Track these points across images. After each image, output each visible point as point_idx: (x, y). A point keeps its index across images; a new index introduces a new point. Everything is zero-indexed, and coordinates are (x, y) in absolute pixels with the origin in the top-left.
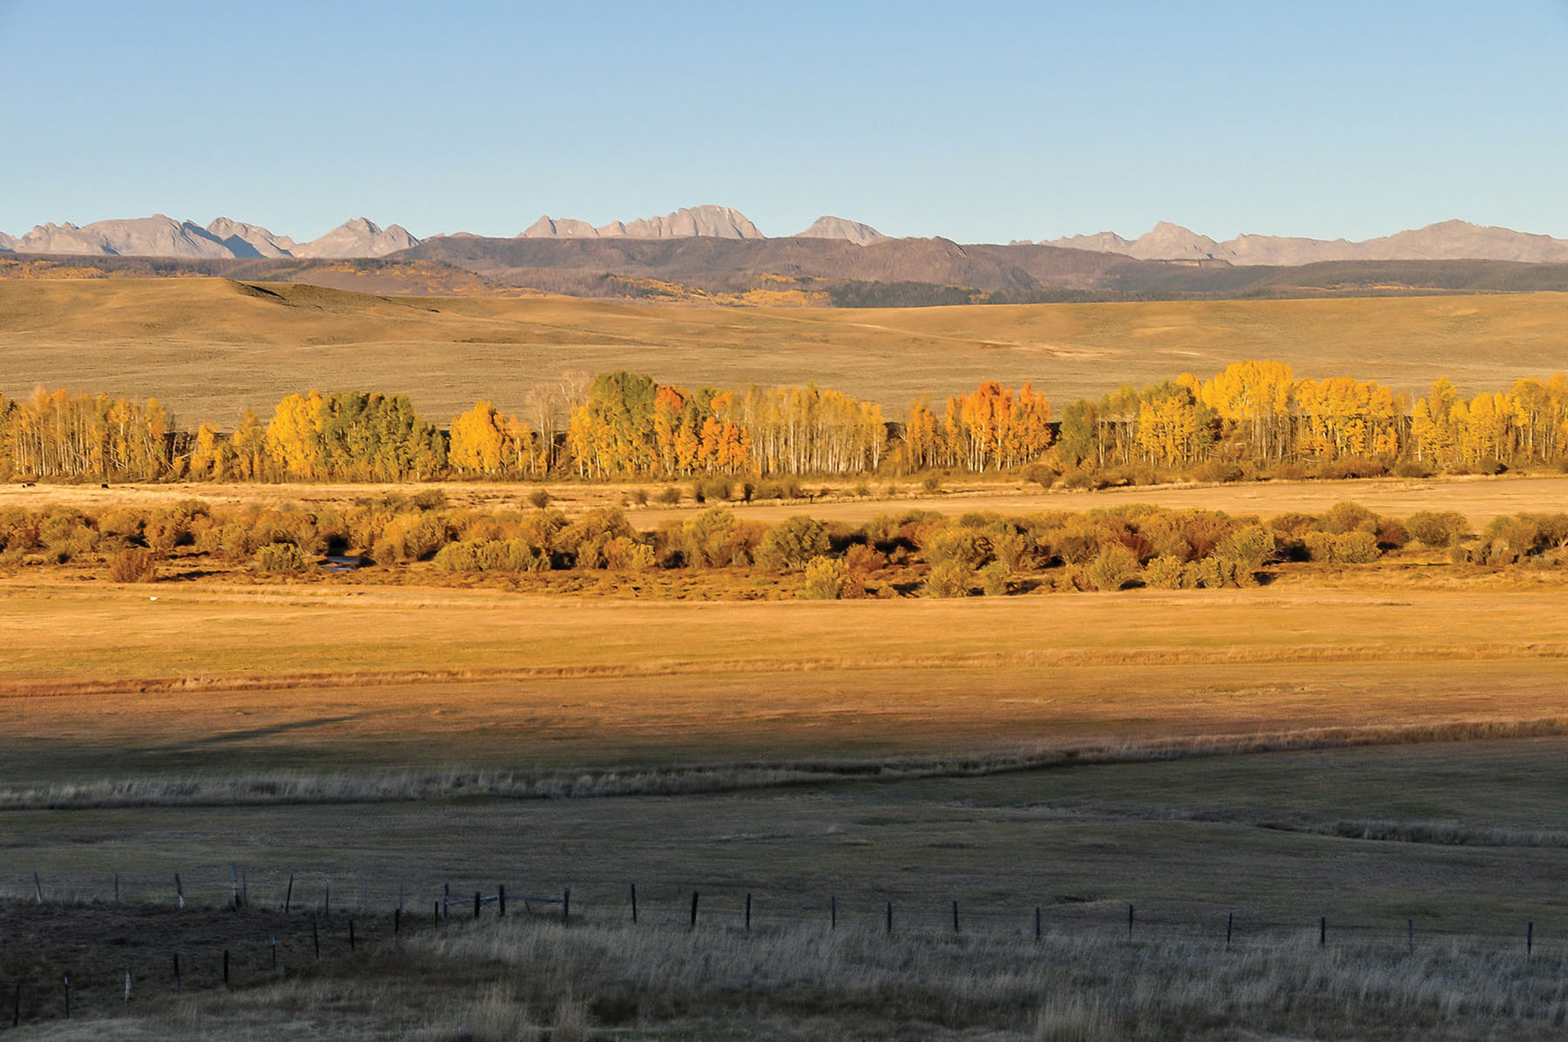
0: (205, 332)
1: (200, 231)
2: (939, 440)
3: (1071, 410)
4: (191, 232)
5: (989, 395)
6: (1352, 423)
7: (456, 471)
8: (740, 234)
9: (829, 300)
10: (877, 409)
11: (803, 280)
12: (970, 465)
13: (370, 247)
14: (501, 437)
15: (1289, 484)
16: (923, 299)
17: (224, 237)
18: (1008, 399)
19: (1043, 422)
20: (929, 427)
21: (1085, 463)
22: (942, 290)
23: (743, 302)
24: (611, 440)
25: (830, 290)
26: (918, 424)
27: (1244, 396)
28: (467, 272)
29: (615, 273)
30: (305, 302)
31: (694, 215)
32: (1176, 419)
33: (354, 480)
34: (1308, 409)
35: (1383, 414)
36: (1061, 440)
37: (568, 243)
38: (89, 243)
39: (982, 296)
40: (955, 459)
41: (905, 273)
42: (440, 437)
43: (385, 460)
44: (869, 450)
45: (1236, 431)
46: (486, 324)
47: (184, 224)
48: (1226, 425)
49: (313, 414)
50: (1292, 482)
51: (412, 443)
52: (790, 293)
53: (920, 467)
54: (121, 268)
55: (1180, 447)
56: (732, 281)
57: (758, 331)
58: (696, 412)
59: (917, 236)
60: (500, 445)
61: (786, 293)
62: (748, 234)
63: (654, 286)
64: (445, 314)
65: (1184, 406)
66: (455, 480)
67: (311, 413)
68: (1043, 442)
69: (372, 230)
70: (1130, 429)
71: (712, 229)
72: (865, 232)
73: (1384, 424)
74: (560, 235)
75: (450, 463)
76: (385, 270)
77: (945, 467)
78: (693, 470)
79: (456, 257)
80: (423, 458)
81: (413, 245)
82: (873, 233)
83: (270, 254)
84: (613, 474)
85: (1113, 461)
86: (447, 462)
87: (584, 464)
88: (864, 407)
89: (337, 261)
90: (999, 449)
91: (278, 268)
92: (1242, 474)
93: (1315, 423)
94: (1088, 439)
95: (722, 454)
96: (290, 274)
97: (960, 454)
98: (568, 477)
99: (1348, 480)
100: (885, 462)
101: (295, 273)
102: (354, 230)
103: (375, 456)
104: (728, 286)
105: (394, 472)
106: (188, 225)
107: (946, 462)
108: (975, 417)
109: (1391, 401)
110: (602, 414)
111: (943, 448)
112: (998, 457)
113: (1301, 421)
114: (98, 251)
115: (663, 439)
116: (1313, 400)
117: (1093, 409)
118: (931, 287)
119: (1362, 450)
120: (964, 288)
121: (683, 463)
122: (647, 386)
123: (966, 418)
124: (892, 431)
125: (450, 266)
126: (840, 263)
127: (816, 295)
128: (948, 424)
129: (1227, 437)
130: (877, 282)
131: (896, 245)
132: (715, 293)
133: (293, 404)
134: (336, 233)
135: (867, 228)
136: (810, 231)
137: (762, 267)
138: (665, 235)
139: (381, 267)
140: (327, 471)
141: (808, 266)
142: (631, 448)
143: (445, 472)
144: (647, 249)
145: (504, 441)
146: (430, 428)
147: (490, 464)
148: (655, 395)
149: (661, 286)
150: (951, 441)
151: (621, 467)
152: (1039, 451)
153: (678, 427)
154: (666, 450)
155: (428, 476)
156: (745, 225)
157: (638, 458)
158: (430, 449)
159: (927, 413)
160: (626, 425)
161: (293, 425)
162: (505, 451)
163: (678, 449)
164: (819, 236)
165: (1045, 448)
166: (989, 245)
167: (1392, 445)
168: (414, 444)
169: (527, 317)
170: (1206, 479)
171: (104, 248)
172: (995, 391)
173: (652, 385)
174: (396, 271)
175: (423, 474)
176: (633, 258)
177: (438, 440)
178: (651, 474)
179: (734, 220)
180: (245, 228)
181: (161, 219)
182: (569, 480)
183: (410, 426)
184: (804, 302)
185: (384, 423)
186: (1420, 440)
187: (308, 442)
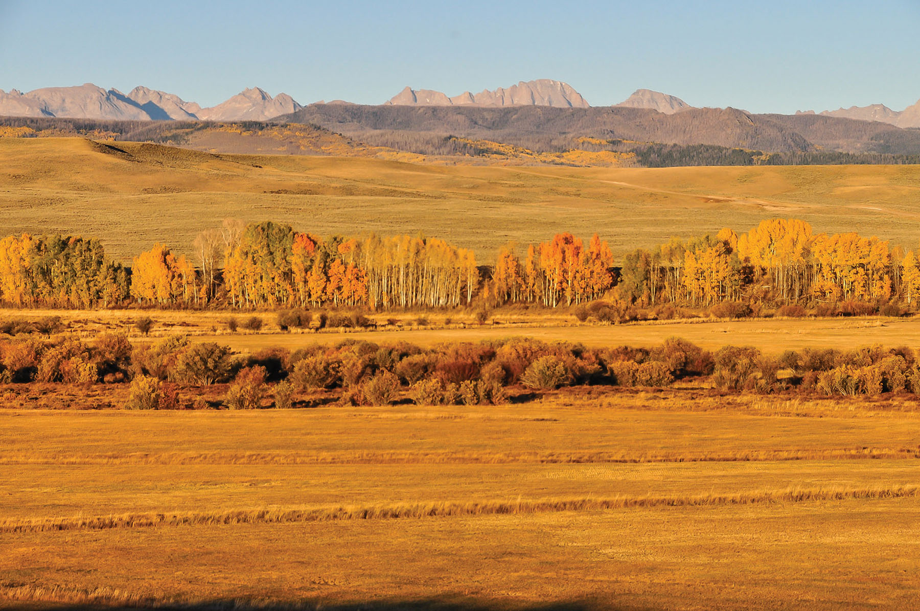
0: (61, 182)
1: (121, 97)
2: (520, 280)
3: (629, 258)
4: (115, 99)
5: (562, 244)
6: (854, 271)
7: (136, 301)
8: (569, 103)
9: (635, 160)
10: (471, 255)
11: (613, 143)
12: (545, 303)
13: (262, 112)
14: (170, 274)
15: (787, 320)
16: (713, 159)
17: (142, 102)
18: (578, 248)
19: (606, 266)
20: (512, 271)
21: (639, 301)
22: (730, 151)
23: (562, 160)
24: (258, 278)
25: (637, 151)
26: (503, 266)
27: (772, 247)
28: (333, 133)
29: (457, 136)
30: (149, 159)
31: (531, 87)
32: (713, 265)
33: (55, 306)
34: (820, 259)
35: (879, 265)
36: (622, 281)
37: (422, 110)
38: (30, 106)
39: (763, 158)
40: (534, 297)
41: (702, 137)
42: (123, 274)
43: (79, 291)
44: (464, 288)
45: (765, 277)
46: (296, 178)
47: (110, 92)
48: (757, 272)
49: (24, 252)
50: (790, 318)
51: (100, 278)
52: (603, 154)
53: (505, 303)
54: (48, 127)
55: (716, 289)
56: (554, 143)
57: (523, 186)
58: (327, 255)
59: (713, 106)
60: (169, 279)
61: (599, 153)
62: (576, 104)
63: (489, 147)
64: (267, 169)
65: (719, 255)
66: (134, 308)
67: (23, 252)
68: (605, 283)
69: (264, 98)
70: (677, 273)
71: (546, 99)
72: (675, 103)
73: (881, 272)
74: (419, 103)
75: (132, 294)
76: (265, 131)
77: (525, 302)
78: (322, 302)
79: (329, 120)
80: (109, 289)
81: (297, 110)
82: (681, 103)
83: (177, 116)
84: (259, 305)
85: (662, 299)
86: (128, 293)
87: (237, 296)
88: (461, 252)
89: (226, 123)
90: (569, 289)
91: (177, 128)
92: (751, 311)
93: (826, 269)
94: (642, 281)
95: (346, 291)
96: (187, 134)
97: (538, 294)
98: (223, 306)
99: (840, 318)
100: (477, 298)
101: (192, 133)
102: (249, 98)
103: (72, 288)
104: (551, 147)
105: (86, 300)
106: (112, 92)
107: (527, 298)
108: (550, 263)
109: (887, 253)
110: (250, 256)
111: (524, 287)
112: (568, 295)
113: (815, 268)
114: (37, 114)
115: (298, 277)
116: (824, 252)
117: (647, 257)
118: (720, 149)
119: (863, 293)
120: (748, 151)
121: (313, 298)
122: (287, 233)
123: (544, 264)
124: (485, 273)
125: (319, 128)
126: (647, 128)
127: (624, 155)
128: (529, 269)
129: (758, 281)
130: (675, 145)
131: (696, 113)
132: (540, 152)
133: (8, 245)
134: (234, 100)
135: (676, 99)
136: (628, 102)
137: (582, 131)
138: (507, 104)
139: (262, 128)
140: (32, 299)
141: (620, 131)
142: (273, 283)
143: (127, 301)
144: (487, 116)
145: (173, 277)
146: (116, 265)
147: (162, 295)
148: (293, 241)
149: (495, 146)
150: (531, 281)
151: (265, 300)
152: (604, 290)
153: (311, 267)
154: (301, 285)
155: (113, 304)
156: (574, 96)
157: (279, 292)
158: (115, 282)
159: (511, 258)
160: (269, 265)
161: (8, 262)
162: (174, 286)
163: (311, 284)
164: (636, 106)
165: (607, 288)
166: (773, 115)
167: (887, 290)
168: (102, 278)
169: (333, 172)
170: (722, 315)
171: (43, 111)
172: (568, 241)
173: (291, 233)
174: (275, 132)
175: (109, 303)
176: (476, 123)
177: (122, 275)
178: (289, 306)
179: (565, 92)
180: (160, 96)
181: (92, 87)
182: (222, 309)
183: (100, 263)
184: (614, 160)
185: (79, 261)
186: (910, 286)
187: (18, 276)
